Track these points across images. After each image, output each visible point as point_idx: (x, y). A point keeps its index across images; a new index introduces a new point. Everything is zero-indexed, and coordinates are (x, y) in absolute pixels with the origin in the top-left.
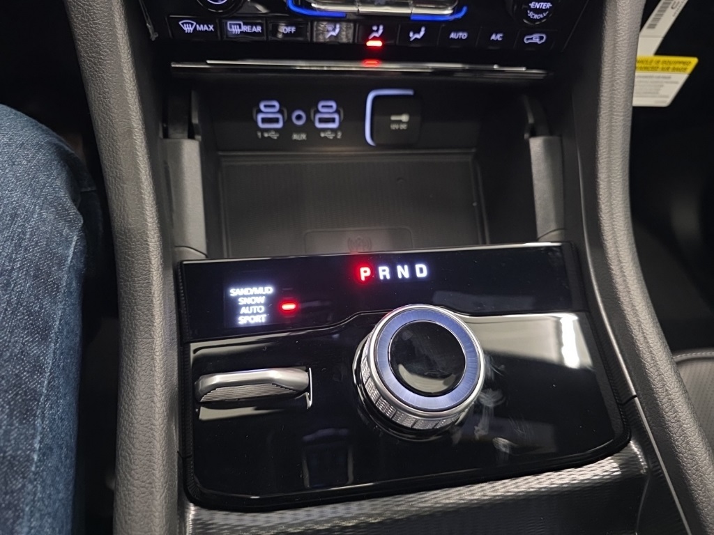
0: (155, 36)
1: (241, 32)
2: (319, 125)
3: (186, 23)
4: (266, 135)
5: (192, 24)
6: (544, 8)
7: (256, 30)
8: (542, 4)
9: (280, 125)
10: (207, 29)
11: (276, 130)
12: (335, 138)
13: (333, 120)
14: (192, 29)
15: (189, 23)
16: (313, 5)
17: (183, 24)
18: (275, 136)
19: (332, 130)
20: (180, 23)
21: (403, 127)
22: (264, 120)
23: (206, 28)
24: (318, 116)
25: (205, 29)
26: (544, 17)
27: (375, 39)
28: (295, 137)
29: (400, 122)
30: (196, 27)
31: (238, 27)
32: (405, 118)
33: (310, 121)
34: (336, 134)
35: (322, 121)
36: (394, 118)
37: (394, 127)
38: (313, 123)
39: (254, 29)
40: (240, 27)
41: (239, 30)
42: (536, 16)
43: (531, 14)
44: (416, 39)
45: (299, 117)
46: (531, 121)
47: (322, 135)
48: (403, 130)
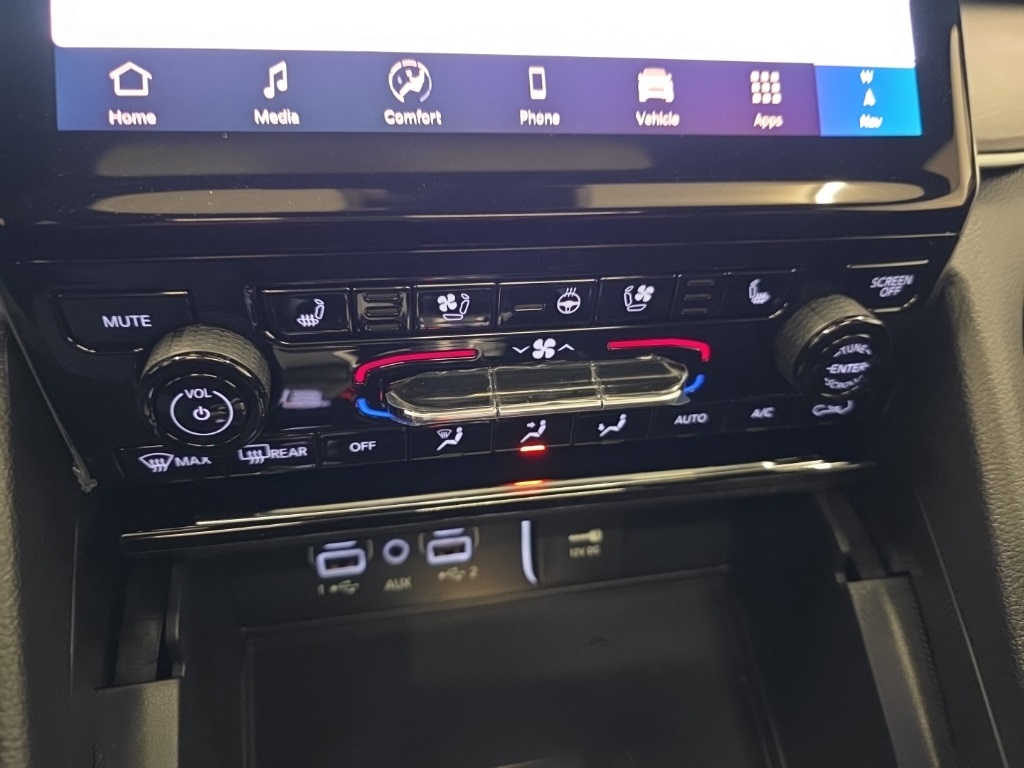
0: (92, 486)
1: (266, 460)
2: (433, 559)
3: (154, 457)
4: (334, 588)
5: (166, 458)
6: (853, 371)
7: (296, 454)
8: (850, 365)
9: (360, 568)
10: (197, 462)
11: (353, 578)
12: (466, 577)
13: (461, 549)
14: (166, 466)
15: (159, 457)
16: (407, 412)
17: (147, 459)
18: (351, 589)
19: (460, 565)
20: (141, 459)
21: (593, 551)
22: (329, 564)
23: (194, 460)
24: (433, 544)
25: (192, 463)
26: (856, 384)
27: (532, 441)
28: (390, 585)
29: (586, 544)
30: (173, 462)
31: (260, 452)
32: (594, 536)
33: (417, 556)
34: (468, 572)
35: (438, 551)
36: (573, 538)
37: (575, 553)
38: (424, 557)
39: (293, 452)
40: (264, 454)
41: (263, 458)
42: (841, 385)
43: (831, 383)
44: (611, 432)
45: (396, 551)
46: (844, 547)
47: (442, 575)
48: (594, 557)
